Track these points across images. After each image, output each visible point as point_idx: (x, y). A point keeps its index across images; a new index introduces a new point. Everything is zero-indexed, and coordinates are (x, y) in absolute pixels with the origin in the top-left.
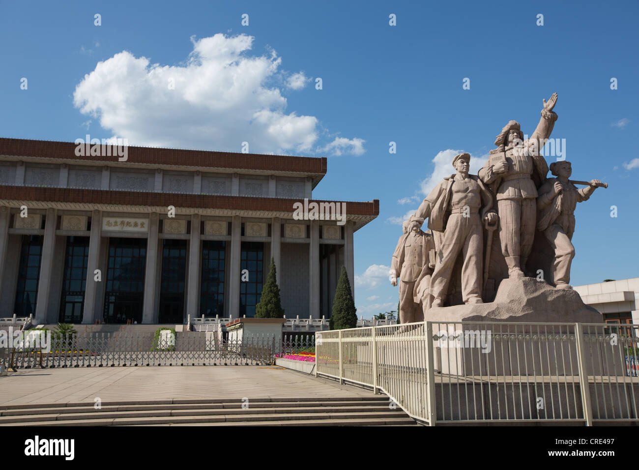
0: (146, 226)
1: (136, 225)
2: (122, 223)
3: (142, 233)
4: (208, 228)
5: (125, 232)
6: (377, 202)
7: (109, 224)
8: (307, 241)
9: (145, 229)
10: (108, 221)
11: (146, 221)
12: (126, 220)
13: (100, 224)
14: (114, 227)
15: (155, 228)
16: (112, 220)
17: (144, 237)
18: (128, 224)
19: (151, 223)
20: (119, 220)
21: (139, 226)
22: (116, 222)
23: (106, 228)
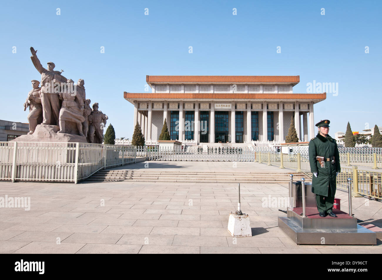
0: (230, 106)
1: (227, 106)
2: (222, 105)
3: (229, 109)
4: (254, 106)
5: (223, 109)
6: (325, 94)
7: (217, 106)
8: (294, 110)
9: (230, 108)
10: (217, 105)
11: (230, 105)
12: (223, 104)
13: (214, 107)
14: (219, 107)
15: (234, 107)
16: (218, 104)
17: (230, 110)
18: (224, 106)
19: (233, 105)
20: (220, 104)
21: (228, 106)
22: (219, 105)
23: (216, 108)
